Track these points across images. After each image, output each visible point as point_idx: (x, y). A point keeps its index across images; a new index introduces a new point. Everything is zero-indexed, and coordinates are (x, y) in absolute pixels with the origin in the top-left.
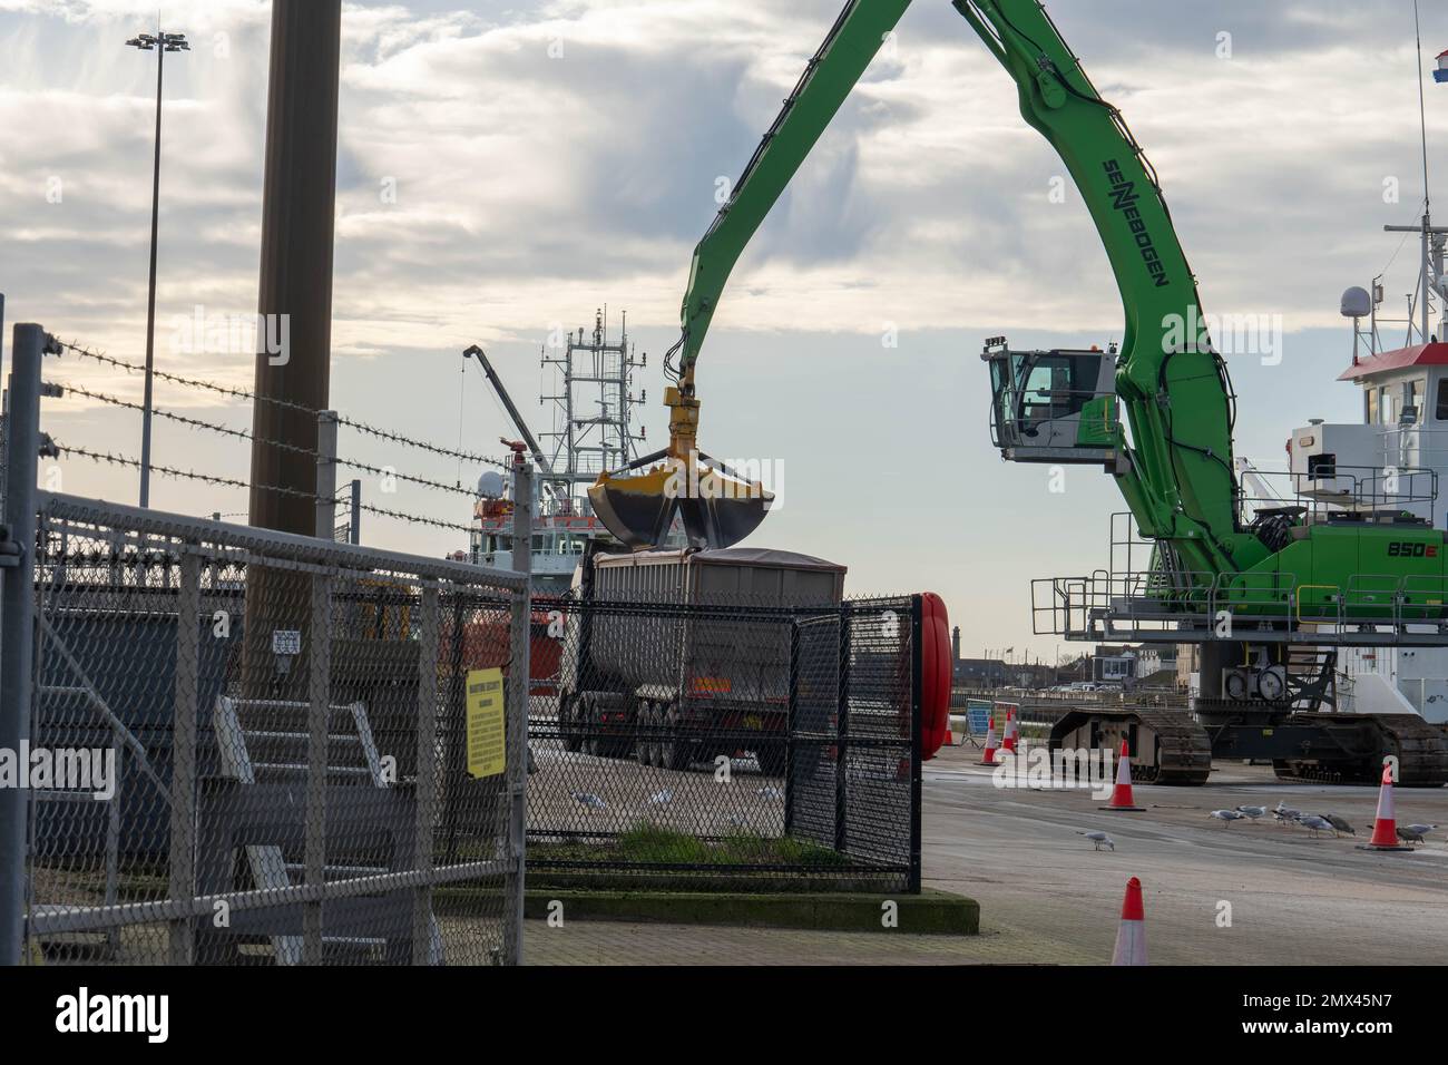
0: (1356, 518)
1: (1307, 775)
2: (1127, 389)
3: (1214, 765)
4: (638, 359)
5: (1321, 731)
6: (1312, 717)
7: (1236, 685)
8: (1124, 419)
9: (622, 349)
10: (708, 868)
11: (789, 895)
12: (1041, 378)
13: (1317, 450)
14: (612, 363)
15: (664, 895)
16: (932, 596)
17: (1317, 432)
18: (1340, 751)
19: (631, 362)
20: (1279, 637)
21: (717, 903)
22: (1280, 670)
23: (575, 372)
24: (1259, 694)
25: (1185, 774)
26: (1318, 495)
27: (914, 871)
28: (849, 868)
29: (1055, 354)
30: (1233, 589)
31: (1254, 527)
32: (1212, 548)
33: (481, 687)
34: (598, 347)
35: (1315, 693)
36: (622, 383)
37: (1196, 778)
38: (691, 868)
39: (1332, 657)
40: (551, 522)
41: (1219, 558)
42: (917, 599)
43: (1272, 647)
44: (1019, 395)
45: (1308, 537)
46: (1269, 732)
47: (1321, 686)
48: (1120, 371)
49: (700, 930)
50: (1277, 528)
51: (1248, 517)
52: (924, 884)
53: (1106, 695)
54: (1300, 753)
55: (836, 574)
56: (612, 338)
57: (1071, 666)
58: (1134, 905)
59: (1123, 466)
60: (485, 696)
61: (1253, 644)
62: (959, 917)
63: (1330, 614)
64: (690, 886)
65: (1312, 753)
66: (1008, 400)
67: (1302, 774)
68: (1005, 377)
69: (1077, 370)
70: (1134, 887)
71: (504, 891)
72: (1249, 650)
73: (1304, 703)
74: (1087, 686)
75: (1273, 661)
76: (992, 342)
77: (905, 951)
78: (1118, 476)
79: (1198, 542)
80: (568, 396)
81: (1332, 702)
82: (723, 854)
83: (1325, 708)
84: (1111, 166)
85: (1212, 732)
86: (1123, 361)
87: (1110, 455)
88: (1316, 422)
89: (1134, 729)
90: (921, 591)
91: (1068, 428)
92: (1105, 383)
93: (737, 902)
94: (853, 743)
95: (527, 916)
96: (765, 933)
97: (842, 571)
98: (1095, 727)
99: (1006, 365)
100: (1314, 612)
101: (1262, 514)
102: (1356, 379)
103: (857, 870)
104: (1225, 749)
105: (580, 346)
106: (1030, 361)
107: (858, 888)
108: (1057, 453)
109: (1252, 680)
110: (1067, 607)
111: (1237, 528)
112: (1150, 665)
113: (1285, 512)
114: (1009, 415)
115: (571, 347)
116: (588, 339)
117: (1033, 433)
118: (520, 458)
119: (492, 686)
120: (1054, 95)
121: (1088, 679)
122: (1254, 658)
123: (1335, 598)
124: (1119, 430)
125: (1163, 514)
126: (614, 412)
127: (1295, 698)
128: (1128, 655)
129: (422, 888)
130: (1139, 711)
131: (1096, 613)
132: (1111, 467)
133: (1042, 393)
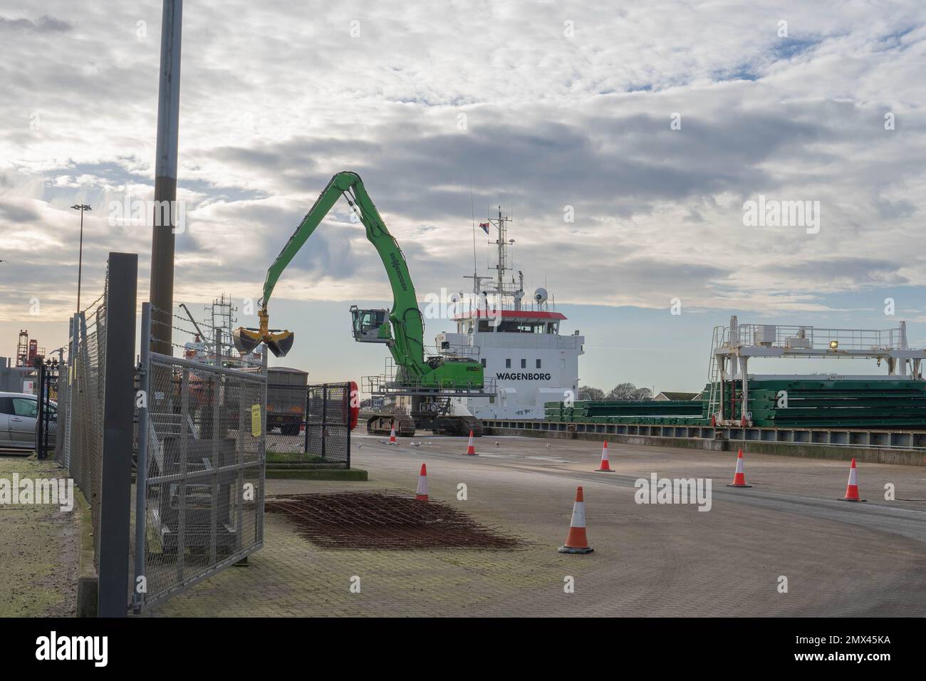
0: (456, 359)
1: (442, 434)
2: (394, 320)
3: (416, 431)
4: (235, 309)
5: (447, 421)
6: (444, 417)
7: (424, 408)
8: (392, 330)
9: (230, 306)
10: (287, 462)
11: (311, 470)
12: (367, 318)
13: (444, 340)
14: (227, 310)
15: (274, 470)
16: (353, 382)
17: (444, 336)
18: (452, 427)
19: (232, 309)
20: (436, 394)
21: (290, 473)
22: (436, 404)
23: (215, 312)
24: (431, 410)
25: (407, 433)
26: (446, 354)
27: (348, 463)
28: (327, 462)
29: (371, 311)
30: (423, 380)
31: (427, 362)
32: (417, 368)
33: (255, 410)
34: (222, 305)
35: (445, 410)
36: (230, 316)
37: (410, 435)
38: (281, 462)
39: (449, 399)
40: (208, 358)
41: (419, 371)
42: (349, 383)
43: (434, 397)
44: (361, 322)
45: (443, 364)
46: (431, 421)
47: (446, 408)
48: (392, 315)
49: (285, 480)
50: (434, 363)
51: (426, 360)
52: (351, 466)
53: (375, 411)
54: (441, 427)
55: (305, 375)
56: (227, 302)
57: (364, 402)
58: (424, 472)
59: (392, 344)
60: (256, 413)
61: (429, 396)
62: (362, 476)
63: (450, 387)
64: (281, 468)
65: (444, 427)
66: (358, 324)
67: (441, 433)
68: (357, 317)
69: (378, 316)
70: (424, 466)
71: (260, 471)
72: (427, 398)
73: (441, 413)
74: (369, 408)
75: (434, 401)
76: (352, 307)
77: (349, 486)
78: (389, 346)
79: (413, 366)
80: (213, 320)
81: (449, 413)
82: (290, 459)
83: (447, 414)
84: (392, 255)
85: (415, 421)
86: (392, 312)
87: (388, 340)
88: (444, 332)
89: (393, 421)
90: (350, 381)
91: (376, 332)
92: (386, 319)
93: (296, 472)
94: (328, 425)
95: (266, 478)
96: (305, 481)
97: (307, 374)
98: (381, 420)
99: (357, 314)
100: (446, 387)
101: (430, 358)
102: (455, 320)
103: (329, 462)
104: (419, 426)
105: (217, 304)
106: (365, 312)
107: (332, 468)
108: (372, 340)
109: (428, 406)
110: (372, 385)
111: (423, 363)
112: (388, 402)
113: (437, 358)
114: (358, 328)
115: (214, 305)
116: (219, 302)
117: (365, 334)
118: (198, 338)
119: (258, 410)
120: (377, 232)
121: (369, 406)
122: (429, 400)
123: (451, 383)
124: (390, 333)
125: (403, 358)
126: (227, 325)
127: (440, 411)
128: (381, 399)
129: (240, 469)
130: (394, 415)
131: (382, 387)
132: (388, 344)
133: (367, 322)
